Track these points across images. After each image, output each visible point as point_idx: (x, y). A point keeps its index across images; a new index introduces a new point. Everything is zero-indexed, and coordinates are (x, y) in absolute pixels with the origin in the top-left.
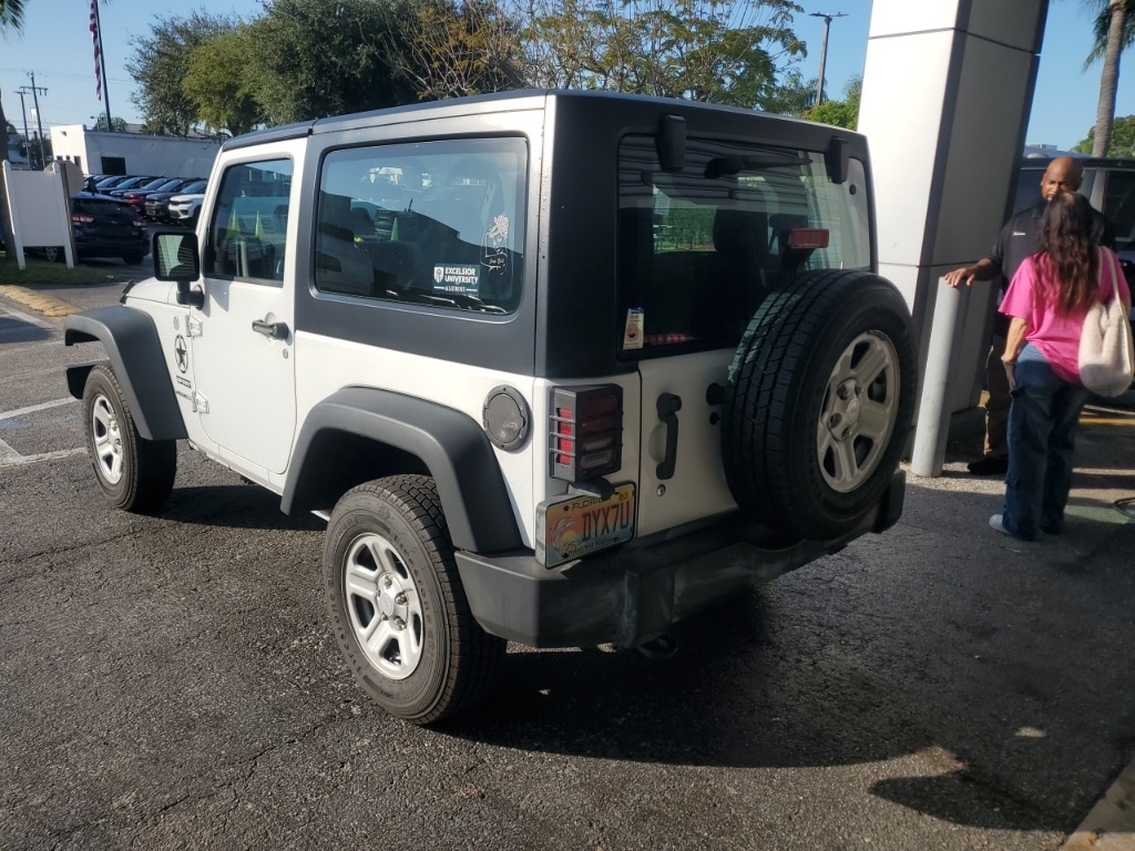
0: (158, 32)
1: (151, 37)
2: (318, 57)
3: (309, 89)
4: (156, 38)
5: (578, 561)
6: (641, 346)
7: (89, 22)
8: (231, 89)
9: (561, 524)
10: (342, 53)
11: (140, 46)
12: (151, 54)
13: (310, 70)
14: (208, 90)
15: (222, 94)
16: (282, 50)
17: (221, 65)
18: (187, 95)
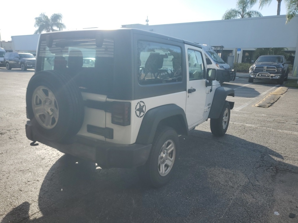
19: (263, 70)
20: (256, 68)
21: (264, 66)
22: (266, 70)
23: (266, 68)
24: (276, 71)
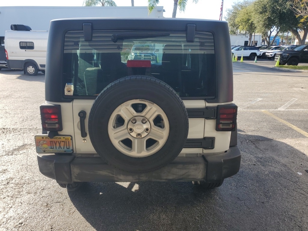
0: (233, 7)
1: (231, 8)
2: (273, 7)
3: (268, 18)
4: (233, 9)
5: (54, 154)
6: (72, 95)
7: (221, 7)
8: (249, 20)
9: (41, 142)
10: (281, 5)
11: (228, 11)
12: (231, 13)
13: (269, 12)
14: (242, 21)
15: (245, 22)
16: (262, 7)
17: (247, 14)
18: (236, 23)
19: (141, 58)
20: (135, 56)
21: (142, 54)
22: (143, 58)
23: (143, 56)
24: (152, 58)
